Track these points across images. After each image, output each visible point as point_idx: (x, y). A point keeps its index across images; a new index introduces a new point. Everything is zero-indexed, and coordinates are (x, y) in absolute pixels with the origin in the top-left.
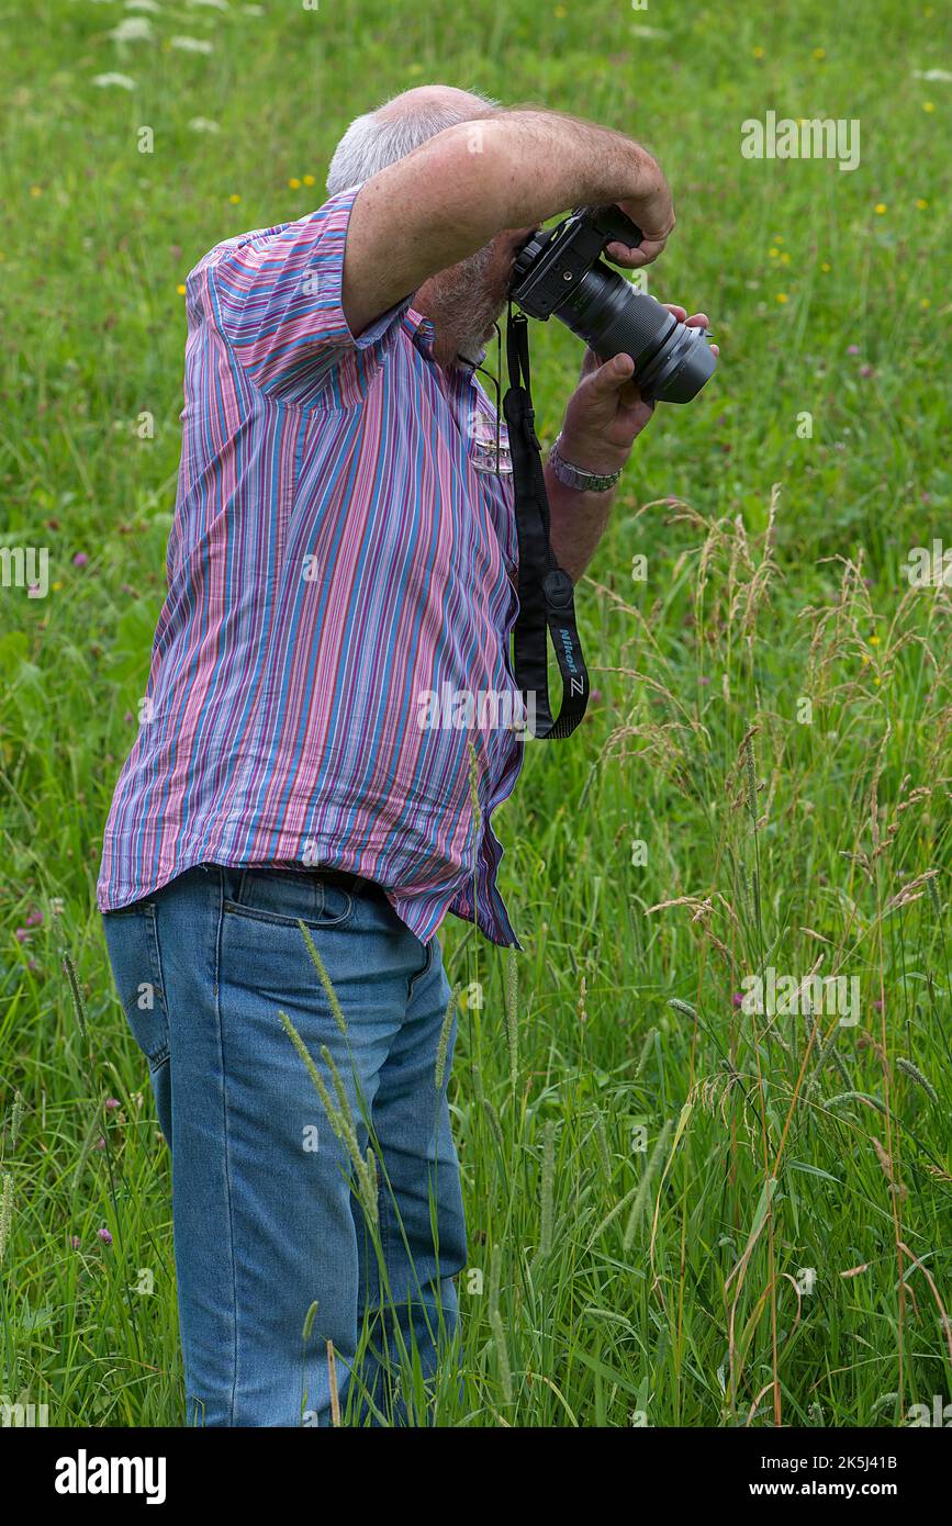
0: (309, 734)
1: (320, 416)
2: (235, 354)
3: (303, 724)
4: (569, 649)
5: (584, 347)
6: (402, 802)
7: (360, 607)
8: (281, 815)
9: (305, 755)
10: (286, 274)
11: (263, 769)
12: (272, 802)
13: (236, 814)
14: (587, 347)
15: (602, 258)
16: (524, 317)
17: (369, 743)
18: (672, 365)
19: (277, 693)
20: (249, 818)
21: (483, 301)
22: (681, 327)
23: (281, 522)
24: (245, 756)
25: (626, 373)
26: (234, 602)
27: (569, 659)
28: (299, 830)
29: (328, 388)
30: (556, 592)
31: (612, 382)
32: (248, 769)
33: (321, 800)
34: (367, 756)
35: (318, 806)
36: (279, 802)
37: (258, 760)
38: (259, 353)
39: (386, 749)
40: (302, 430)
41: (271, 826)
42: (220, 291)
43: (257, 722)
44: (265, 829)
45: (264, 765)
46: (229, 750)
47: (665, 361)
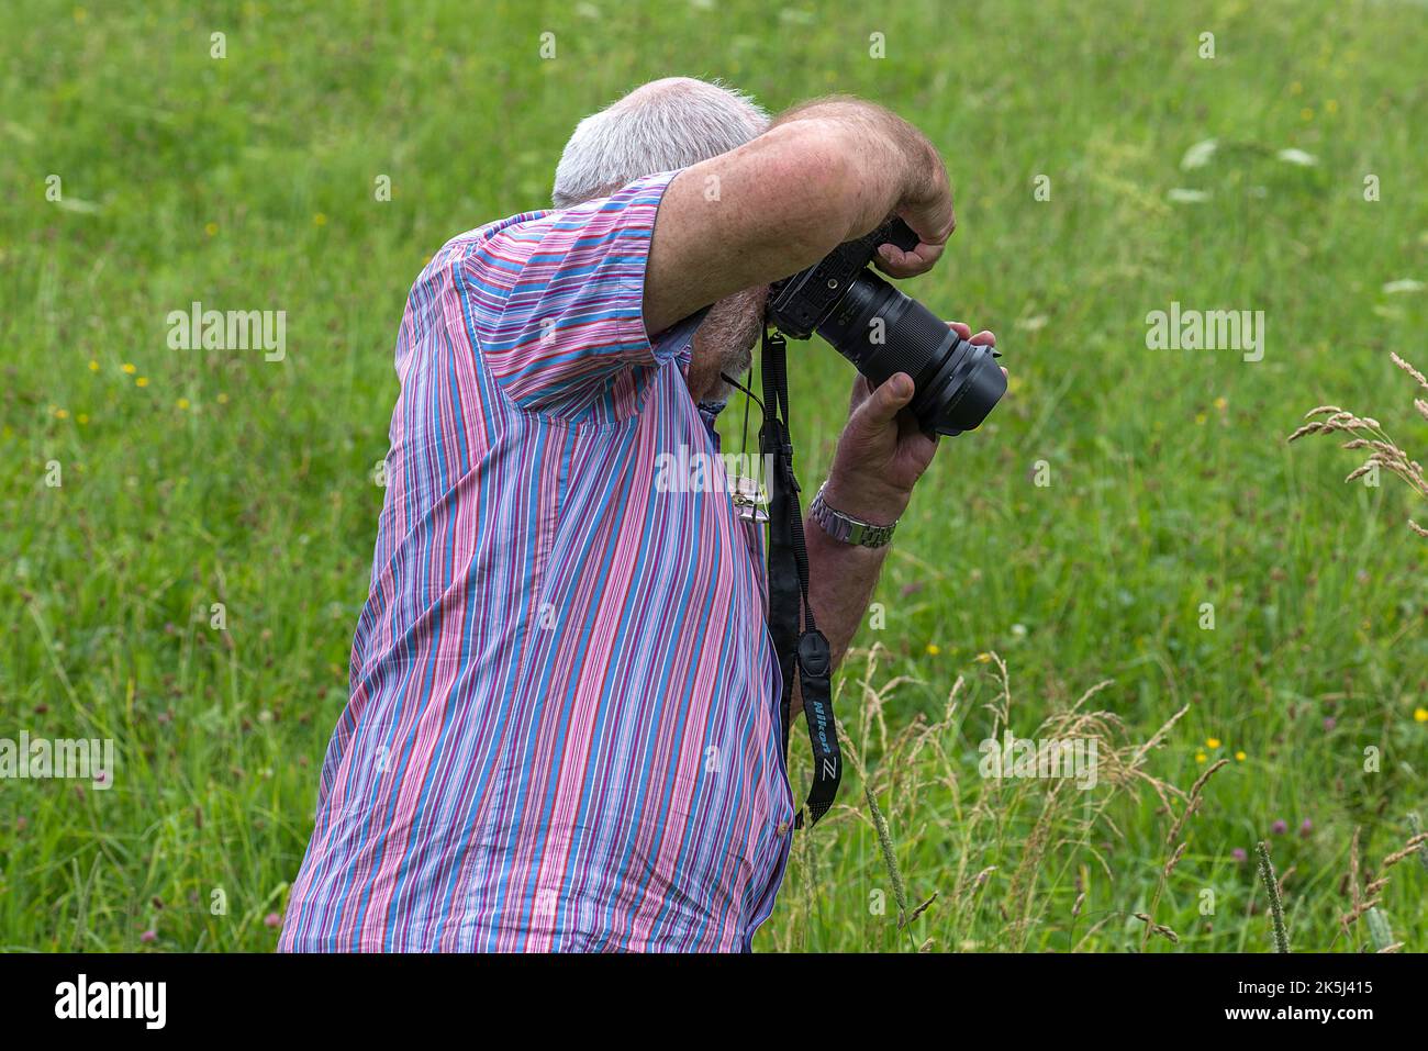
0: (556, 812)
1: (589, 431)
2: (486, 362)
3: (549, 802)
4: (822, 724)
5: (852, 371)
6: (661, 899)
7: (624, 657)
8: (526, 912)
9: (550, 839)
10: (565, 271)
11: (499, 861)
12: (515, 896)
13: (471, 916)
14: (856, 372)
15: (871, 266)
16: (782, 338)
17: (628, 822)
18: (953, 387)
19: (518, 767)
20: (488, 917)
21: (747, 307)
22: (963, 345)
23: (539, 560)
24: (477, 847)
25: (905, 395)
26: (473, 654)
27: (822, 737)
28: (551, 927)
29: (600, 400)
30: (813, 657)
31: (886, 408)
32: (481, 864)
33: (573, 892)
34: (624, 836)
35: (571, 900)
36: (524, 896)
37: (493, 850)
38: (518, 359)
39: (647, 829)
40: (568, 447)
41: (515, 924)
42: (469, 289)
43: (492, 805)
44: (509, 929)
45: (501, 855)
46: (456, 840)
47: (946, 381)
